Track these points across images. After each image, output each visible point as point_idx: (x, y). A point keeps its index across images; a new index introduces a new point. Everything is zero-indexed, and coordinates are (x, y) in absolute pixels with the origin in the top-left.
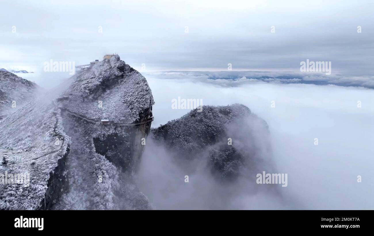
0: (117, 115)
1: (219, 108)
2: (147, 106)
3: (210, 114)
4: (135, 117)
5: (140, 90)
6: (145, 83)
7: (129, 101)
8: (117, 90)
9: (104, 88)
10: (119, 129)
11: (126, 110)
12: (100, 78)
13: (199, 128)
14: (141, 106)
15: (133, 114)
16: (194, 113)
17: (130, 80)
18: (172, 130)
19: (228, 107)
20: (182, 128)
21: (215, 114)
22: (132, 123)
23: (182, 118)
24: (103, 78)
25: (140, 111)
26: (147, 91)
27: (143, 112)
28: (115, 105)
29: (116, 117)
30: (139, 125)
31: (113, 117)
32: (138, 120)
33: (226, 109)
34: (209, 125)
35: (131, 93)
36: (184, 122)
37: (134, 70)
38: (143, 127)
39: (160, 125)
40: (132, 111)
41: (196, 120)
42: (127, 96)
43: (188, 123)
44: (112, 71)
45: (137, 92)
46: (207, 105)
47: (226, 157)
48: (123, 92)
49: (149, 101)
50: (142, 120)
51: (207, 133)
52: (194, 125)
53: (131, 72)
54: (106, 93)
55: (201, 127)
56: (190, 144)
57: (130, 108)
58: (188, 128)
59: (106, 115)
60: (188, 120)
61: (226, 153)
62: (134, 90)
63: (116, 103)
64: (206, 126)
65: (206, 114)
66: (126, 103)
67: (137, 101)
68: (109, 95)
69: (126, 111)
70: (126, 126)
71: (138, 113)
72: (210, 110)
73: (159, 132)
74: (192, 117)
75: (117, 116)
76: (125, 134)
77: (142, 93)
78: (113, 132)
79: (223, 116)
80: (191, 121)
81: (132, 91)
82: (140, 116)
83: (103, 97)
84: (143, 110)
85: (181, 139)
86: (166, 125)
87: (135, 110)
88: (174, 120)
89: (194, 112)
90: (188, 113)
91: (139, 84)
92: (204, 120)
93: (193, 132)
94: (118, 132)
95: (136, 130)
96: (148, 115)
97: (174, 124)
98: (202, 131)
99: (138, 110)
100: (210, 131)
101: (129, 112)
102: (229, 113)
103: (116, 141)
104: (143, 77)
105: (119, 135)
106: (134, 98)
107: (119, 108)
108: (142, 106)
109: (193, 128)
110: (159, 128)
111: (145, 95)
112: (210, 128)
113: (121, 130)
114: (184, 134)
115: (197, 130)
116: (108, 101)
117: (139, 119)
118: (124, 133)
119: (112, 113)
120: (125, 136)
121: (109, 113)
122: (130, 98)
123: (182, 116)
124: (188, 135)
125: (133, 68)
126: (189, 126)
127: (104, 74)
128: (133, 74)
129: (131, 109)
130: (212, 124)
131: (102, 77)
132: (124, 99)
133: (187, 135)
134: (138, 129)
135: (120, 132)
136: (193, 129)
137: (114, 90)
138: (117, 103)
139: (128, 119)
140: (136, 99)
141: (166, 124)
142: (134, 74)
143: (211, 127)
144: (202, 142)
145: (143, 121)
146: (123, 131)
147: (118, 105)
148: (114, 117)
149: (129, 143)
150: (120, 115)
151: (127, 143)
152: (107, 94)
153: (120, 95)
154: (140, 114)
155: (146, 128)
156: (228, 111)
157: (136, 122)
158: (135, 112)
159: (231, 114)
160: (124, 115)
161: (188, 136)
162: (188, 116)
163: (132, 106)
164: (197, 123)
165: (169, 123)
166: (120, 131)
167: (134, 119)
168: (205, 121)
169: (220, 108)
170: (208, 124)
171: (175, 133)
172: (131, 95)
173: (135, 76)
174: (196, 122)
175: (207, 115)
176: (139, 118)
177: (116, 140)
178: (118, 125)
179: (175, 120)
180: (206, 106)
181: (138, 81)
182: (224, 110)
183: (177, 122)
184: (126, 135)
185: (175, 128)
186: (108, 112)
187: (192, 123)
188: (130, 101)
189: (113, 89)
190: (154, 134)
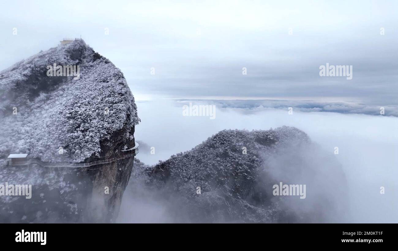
0: (49, 144)
1: (255, 133)
2: (118, 125)
3: (240, 144)
4: (89, 149)
5: (108, 93)
6: (119, 81)
7: (80, 115)
8: (61, 92)
9: (35, 88)
10: (52, 175)
11: (73, 132)
12: (27, 68)
13: (221, 167)
14: (106, 125)
15: (87, 142)
16: (214, 142)
17: (90, 74)
18: (178, 170)
19: (272, 132)
20: (194, 167)
21: (248, 143)
22: (81, 162)
23: (194, 150)
24: (33, 68)
25: (102, 135)
26: (122, 95)
27: (108, 137)
28: (48, 123)
29: (47, 147)
30: (102, 165)
31: (40, 148)
32: (97, 154)
33: (267, 135)
34: (238, 162)
35: (87, 100)
36: (197, 156)
37: (101, 57)
38: (111, 169)
39: (159, 161)
40: (84, 136)
41: (217, 154)
42: (79, 105)
43: (204, 159)
44: (53, 57)
45: (100, 98)
46: (235, 129)
47: (268, 218)
48: (73, 97)
49: (123, 115)
50: (107, 155)
51: (235, 176)
52: (214, 162)
53: (94, 60)
54: (37, 99)
55: (226, 166)
56: (206, 194)
57: (81, 128)
58: (204, 166)
59: (26, 143)
60: (204, 153)
61: (269, 212)
62: (94, 94)
63: (52, 118)
64: (233, 163)
65: (234, 144)
66: (74, 118)
67: (98, 114)
68: (43, 102)
69: (72, 134)
70: (67, 168)
71: (97, 140)
72: (239, 138)
73: (156, 172)
74: (210, 149)
75: (49, 146)
76: (65, 187)
77: (111, 99)
78: (36, 181)
79: (262, 147)
80: (209, 154)
81: (91, 95)
82: (102, 147)
83: (30, 107)
84: (110, 134)
85: (191, 185)
86: (168, 162)
87: (91, 134)
88: (181, 153)
89: (213, 140)
90: (203, 142)
91: (108, 82)
92: (230, 153)
93: (211, 173)
94: (48, 183)
95: (95, 177)
96: (122, 144)
97: (181, 160)
98: (226, 173)
99: (99, 132)
100: (241, 173)
101: (79, 137)
102: (273, 142)
103: (45, 201)
104: (116, 70)
105: (52, 188)
106: (93, 109)
107: (57, 129)
108: (108, 126)
109: (211, 167)
110: (158, 167)
111: (116, 103)
112: (241, 168)
113: (56, 177)
114: (197, 176)
115: (219, 171)
116: (38, 115)
117: (101, 153)
118: (63, 184)
119: (39, 139)
120: (67, 190)
121: (32, 139)
122: (83, 109)
123: (194, 147)
124: (203, 178)
125: (99, 53)
126: (205, 164)
127: (38, 61)
128: (99, 65)
129: (82, 131)
130: (244, 161)
131: (30, 67)
132: (71, 111)
133: (201, 179)
134: (98, 174)
135: (53, 181)
136: (211, 170)
137: (56, 93)
138: (54, 119)
139: (75, 152)
140: (97, 111)
141: (167, 159)
142: (101, 64)
143: (241, 165)
144: (226, 190)
145: (111, 157)
146: (61, 179)
147: (56, 123)
148: (43, 149)
149: (76, 206)
150: (56, 144)
151: (72, 206)
152: (40, 101)
153: (64, 103)
154: (102, 143)
155: (119, 170)
156: (272, 139)
157: (93, 158)
158: (92, 137)
159: (276, 143)
160: (66, 144)
161: (204, 180)
162: (204, 148)
163: (87, 125)
164: (218, 159)
165: (173, 158)
166: (54, 178)
167: (87, 153)
168: (231, 155)
169: (257, 134)
170: (237, 160)
171: (182, 175)
172: (87, 103)
173: (100, 68)
174: (217, 156)
175: (235, 146)
176: (100, 150)
177: (44, 199)
178: (50, 167)
179: (183, 153)
180: (233, 130)
181: (105, 76)
182: (264, 136)
183: (186, 156)
184: (70, 187)
185: (182, 166)
186: (31, 137)
187: (210, 159)
188: (84, 115)
189: (54, 91)
190: (150, 176)
